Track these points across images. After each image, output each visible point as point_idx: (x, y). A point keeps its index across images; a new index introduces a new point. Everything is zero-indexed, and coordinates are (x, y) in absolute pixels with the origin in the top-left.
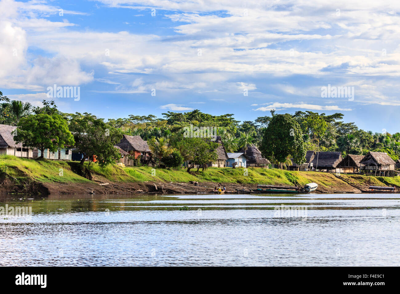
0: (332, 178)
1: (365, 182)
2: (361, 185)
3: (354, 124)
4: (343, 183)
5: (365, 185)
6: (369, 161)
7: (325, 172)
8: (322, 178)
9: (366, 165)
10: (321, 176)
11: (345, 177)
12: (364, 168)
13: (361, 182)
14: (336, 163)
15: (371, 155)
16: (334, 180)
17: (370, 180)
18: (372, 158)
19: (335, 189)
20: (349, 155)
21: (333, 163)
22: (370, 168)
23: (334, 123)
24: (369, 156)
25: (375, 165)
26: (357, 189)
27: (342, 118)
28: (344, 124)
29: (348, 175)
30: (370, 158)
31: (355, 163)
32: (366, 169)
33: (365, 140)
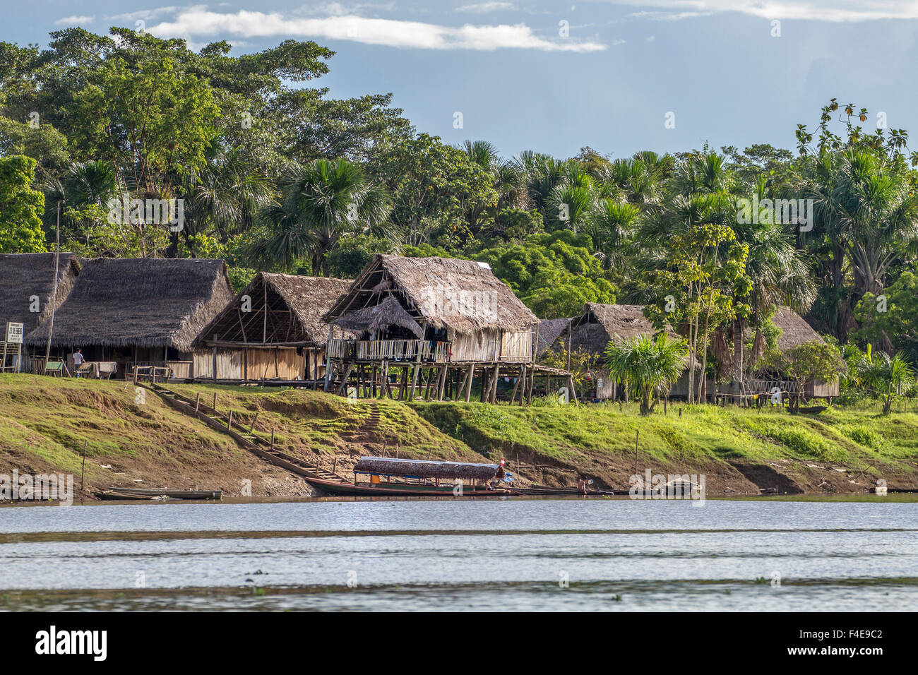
0: (140, 414)
1: (345, 436)
2: (316, 451)
3: (391, 106)
4: (204, 442)
5: (341, 450)
6: (375, 309)
7: (104, 376)
8: (68, 409)
9: (360, 332)
10: (62, 397)
11: (227, 404)
12: (350, 353)
13: (319, 434)
14: (193, 321)
15: (391, 279)
16: (147, 426)
17: (374, 420)
18: (396, 294)
19: (140, 473)
20: (266, 275)
21: (173, 326)
22: (387, 348)
23: (273, 96)
24: (375, 279)
25: (409, 334)
26: (287, 476)
27: (325, 71)
28: (329, 105)
29: (245, 394)
30: (385, 295)
31: (299, 324)
32: (360, 355)
33: (445, 192)
